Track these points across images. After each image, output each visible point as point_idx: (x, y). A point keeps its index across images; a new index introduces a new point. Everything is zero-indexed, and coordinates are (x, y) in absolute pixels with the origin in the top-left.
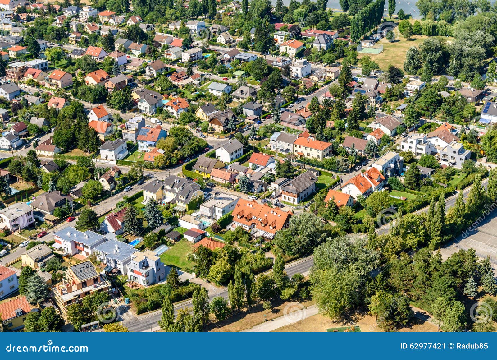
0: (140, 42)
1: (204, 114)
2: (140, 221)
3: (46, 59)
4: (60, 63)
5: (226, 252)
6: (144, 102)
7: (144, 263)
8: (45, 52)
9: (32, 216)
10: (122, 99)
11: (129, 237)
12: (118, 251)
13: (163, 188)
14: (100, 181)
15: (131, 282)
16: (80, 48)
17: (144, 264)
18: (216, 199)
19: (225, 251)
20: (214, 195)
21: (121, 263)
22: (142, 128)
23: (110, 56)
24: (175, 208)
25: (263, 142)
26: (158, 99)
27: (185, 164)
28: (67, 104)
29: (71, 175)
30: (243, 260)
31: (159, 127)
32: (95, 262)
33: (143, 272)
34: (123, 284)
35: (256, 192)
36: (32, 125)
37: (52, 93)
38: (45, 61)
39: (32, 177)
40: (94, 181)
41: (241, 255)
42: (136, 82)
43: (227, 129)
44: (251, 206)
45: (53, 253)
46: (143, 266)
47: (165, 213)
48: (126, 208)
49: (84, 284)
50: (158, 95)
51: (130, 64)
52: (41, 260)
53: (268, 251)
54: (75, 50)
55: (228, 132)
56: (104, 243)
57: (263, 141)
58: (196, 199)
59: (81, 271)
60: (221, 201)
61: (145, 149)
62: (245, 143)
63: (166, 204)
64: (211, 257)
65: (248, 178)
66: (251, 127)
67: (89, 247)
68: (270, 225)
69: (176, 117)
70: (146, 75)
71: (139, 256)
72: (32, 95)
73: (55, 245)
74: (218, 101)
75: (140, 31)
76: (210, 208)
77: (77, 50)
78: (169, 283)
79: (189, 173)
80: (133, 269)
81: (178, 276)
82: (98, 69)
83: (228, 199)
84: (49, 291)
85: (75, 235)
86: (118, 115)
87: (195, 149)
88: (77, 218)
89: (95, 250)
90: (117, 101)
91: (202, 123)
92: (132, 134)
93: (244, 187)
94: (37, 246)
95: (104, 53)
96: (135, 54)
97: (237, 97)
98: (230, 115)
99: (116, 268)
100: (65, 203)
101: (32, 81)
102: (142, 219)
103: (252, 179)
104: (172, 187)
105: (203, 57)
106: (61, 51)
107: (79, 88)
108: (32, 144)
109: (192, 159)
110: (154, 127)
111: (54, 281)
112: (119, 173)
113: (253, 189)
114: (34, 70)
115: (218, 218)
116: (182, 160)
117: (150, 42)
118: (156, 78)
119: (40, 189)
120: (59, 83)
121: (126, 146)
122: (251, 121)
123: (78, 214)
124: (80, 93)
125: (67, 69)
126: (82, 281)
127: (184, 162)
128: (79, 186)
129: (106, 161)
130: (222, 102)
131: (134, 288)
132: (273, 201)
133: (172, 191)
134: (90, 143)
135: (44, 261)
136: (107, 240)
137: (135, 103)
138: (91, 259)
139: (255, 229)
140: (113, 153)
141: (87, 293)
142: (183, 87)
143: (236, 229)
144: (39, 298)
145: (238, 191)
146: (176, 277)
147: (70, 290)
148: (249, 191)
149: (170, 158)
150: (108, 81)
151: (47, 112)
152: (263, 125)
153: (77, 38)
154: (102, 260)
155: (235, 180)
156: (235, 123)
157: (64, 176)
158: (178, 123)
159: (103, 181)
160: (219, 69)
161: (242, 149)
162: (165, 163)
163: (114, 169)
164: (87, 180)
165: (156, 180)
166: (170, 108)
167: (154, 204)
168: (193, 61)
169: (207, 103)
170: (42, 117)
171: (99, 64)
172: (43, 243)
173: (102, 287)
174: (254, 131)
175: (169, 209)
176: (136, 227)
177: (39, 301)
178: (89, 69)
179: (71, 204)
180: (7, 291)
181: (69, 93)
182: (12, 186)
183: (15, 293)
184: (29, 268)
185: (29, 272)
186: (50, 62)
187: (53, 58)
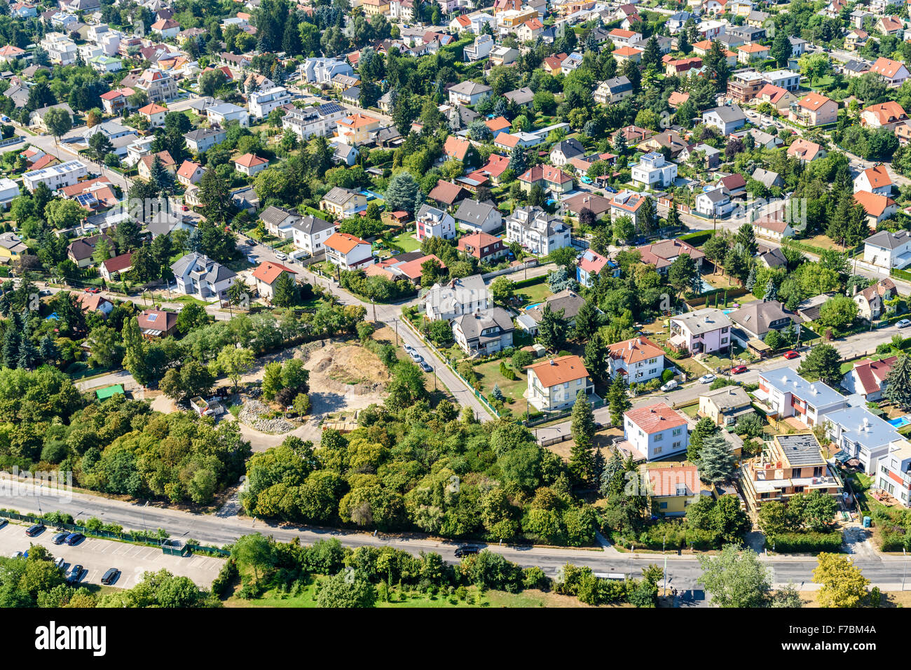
3: (798, 71)
8: (798, 60)
9: (728, 335)
11: (890, 410)
12: (867, 429)
14: (856, 299)
15: (880, 491)
16: (861, 59)
21: (869, 453)
28: (820, 155)
29: (806, 280)
32: (822, 440)
33: (907, 478)
34: (865, 489)
36: (755, 181)
37: (799, 132)
38: (796, 74)
39: (740, 270)
40: (845, 299)
45: (751, 405)
48: (894, 358)
49: (797, 473)
52: (730, 413)
54: (852, 61)
56: (844, 411)
59: (795, 449)
67: (816, 411)
71: (903, 450)
72: (764, 130)
73: (758, 394)
77: (855, 62)
80: (889, 468)
82: (888, 100)
84: (735, 468)
85: (795, 384)
88: (803, 356)
89: (826, 418)
94: (729, 388)
95: (904, 73)
99: (856, 458)
100: (787, 325)
101: (768, 106)
106: (827, 60)
107: (848, 129)
111: (745, 454)
112: (894, 292)
114: (774, 89)
119: (748, 292)
120: (813, 116)
123: (806, 349)
124: (846, 139)
125: (831, 94)
126: (796, 466)
128: (815, 301)
129: (871, 266)
131: (884, 503)
134: (850, 229)
135: (736, 415)
136: (849, 406)
138: (816, 432)
140: (887, 254)
141: (799, 489)
144: (717, 475)
147: (770, 476)
150: (903, 124)
151: (784, 164)
153: (860, 40)
154: (833, 439)
157: (793, 278)
159: (860, 300)
163: (885, 283)
164: (832, 294)
170: (774, 171)
171: (892, 90)
172: (739, 384)
173: (826, 485)
176: (907, 395)
177: (715, 480)
178: (871, 99)
179: (798, 330)
180: (668, 449)
181: (827, 136)
182: (704, 278)
183: (679, 456)
184: (709, 422)
185: (709, 429)
186: (804, 77)
187: (810, 72)
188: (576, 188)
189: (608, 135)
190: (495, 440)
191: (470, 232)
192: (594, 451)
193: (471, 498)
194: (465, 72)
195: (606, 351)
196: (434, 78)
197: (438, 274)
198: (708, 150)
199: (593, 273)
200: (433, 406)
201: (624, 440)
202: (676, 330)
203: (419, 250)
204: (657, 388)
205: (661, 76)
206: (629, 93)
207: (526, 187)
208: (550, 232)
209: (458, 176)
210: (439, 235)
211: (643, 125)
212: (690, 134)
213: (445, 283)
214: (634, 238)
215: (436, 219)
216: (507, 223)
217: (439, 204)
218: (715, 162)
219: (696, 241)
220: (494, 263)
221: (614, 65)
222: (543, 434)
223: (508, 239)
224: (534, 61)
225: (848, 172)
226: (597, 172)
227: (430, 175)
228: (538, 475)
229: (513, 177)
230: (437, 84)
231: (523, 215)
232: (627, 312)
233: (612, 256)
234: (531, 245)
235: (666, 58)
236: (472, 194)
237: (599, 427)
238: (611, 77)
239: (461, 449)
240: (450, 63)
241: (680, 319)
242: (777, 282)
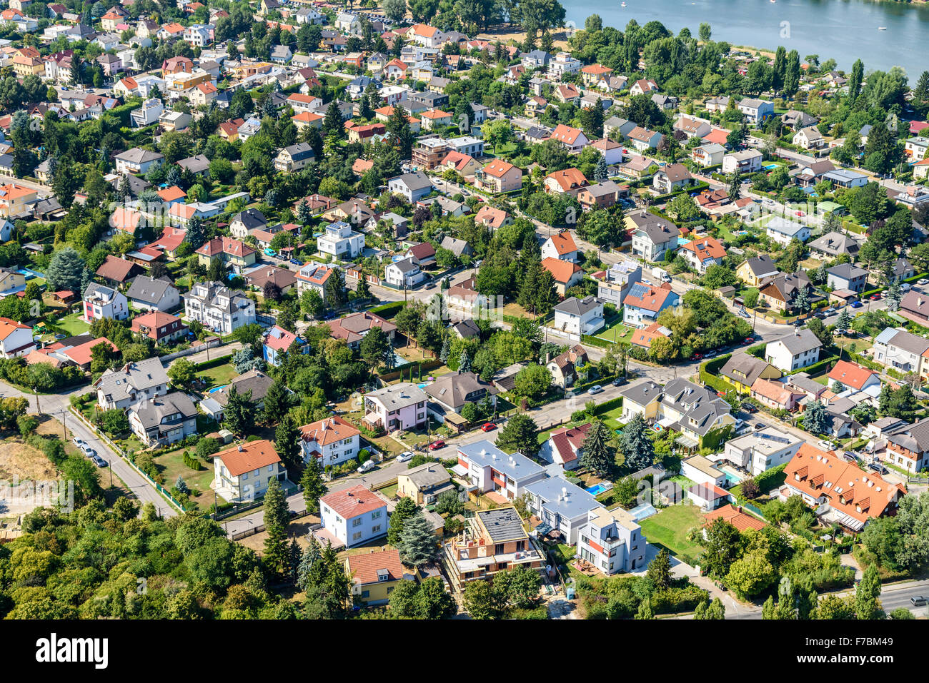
0: (650, 127)
1: (752, 274)
2: (612, 451)
3: (482, 138)
4: (505, 148)
5: (767, 540)
6: (644, 238)
7: (610, 530)
8: (481, 126)
9: (424, 410)
10: (605, 226)
11: (587, 478)
12: (566, 499)
13: (660, 399)
14: (549, 367)
15: (582, 561)
16: (542, 126)
17: (610, 534)
18: (757, 435)
19: (764, 538)
20: (753, 429)
21: (569, 523)
22: (636, 283)
23: (594, 146)
24: (678, 440)
25: (860, 344)
26: (669, 235)
27: (705, 361)
28: (507, 222)
29: (499, 350)
30: (797, 562)
31: (666, 286)
32: (523, 513)
33: (607, 547)
34: (567, 561)
35: (836, 434)
36: (444, 250)
37: (486, 200)
38: (480, 141)
39: (434, 341)
40: (539, 367)
41: (793, 551)
42: (633, 198)
43: (793, 309)
44: (824, 461)
45: (451, 482)
46: (609, 536)
47: (658, 445)
48: (589, 425)
49: (499, 549)
50: (672, 227)
51: (627, 165)
52: (430, 491)
53: (847, 553)
54: (533, 128)
55: (794, 315)
56: (543, 481)
57: (860, 340)
58: (718, 430)
59: (497, 524)
60: (767, 442)
61: (635, 321)
62: (826, 340)
63: (661, 429)
64: (737, 545)
65: (823, 407)
66: (840, 312)
67: (516, 483)
68: (857, 504)
69: (700, 272)
70: (652, 188)
71: (602, 517)
72: (450, 198)
73: (458, 469)
74: (781, 254)
75: (652, 108)
76: (745, 451)
77: (536, 129)
78: (652, 576)
79: (711, 379)
80: (589, 537)
81: (671, 566)
82: (569, 167)
83: (780, 440)
84: (438, 549)
85: (494, 457)
86: (595, 254)
87: (727, 335)
88: (501, 428)
89: (526, 490)
90: (596, 228)
91: (745, 289)
92: (616, 291)
93: (813, 421)
94: (427, 465)
95: (583, 140)
96: (638, 147)
97: (819, 251)
98: (802, 284)
99: (557, 529)
100: (483, 396)
101: (454, 173)
102: (616, 450)
103: (831, 409)
104: (679, 400)
105: (762, 170)
106: (509, 127)
107: (533, 195)
108: (439, 284)
109: (719, 353)
110: (657, 284)
111: (447, 533)
112: (585, 358)
113: (830, 430)
114: (459, 156)
115: (757, 473)
116: (700, 352)
117: (668, 130)
118: (671, 197)
119: (443, 364)
120: (499, 183)
121: (602, 311)
122: (841, 300)
123: (502, 421)
124: (532, 205)
125: (514, 161)
126: (499, 542)
127: (704, 358)
128: (511, 370)
129: (562, 333)
130: (790, 257)
131: (586, 573)
132: (868, 459)
133: (676, 407)
134: (539, 296)
135: (436, 493)
136: (548, 476)
137: (627, 236)
138: (516, 505)
139: (827, 507)
140: (577, 320)
141: (503, 566)
142: (719, 218)
143: (790, 499)
144: (419, 557)
145: (800, 428)
146: (666, 567)
147: (473, 554)
148: (823, 432)
149: (679, 346)
150: (585, 190)
151: (472, 231)
152: (863, 310)
153: (539, 107)
154: (534, 511)
155: (797, 406)
156: (809, 299)
157: (487, 348)
158: (702, 284)
159: (553, 368)
160: (790, 194)
161: (818, 350)
162: (670, 353)
163: (576, 349)
164: (526, 363)
165: (651, 383)
166: (689, 254)
167: (642, 424)
168: (743, 172)
169: (760, 254)
170: (463, 239)
171: (572, 157)
172: (437, 460)
173: (529, 559)
174: (846, 320)
175: (665, 439)
176: (603, 461)
177: (418, 562)
178: (554, 165)
179: (494, 400)
180: (367, 534)
181: (513, 203)
182: (397, 352)
183: (380, 540)
184: (409, 502)
185: (409, 509)
186: (488, 144)
187: (493, 138)
188: (259, 261)
189: (292, 205)
190: (180, 537)
191: (144, 312)
192: (290, 542)
193: (156, 603)
194: (133, 139)
195: (298, 433)
196: (98, 145)
197: (110, 358)
198: (396, 219)
199: (281, 352)
200: (109, 504)
201: (321, 527)
202: (369, 407)
203: (87, 333)
204: (353, 470)
205: (344, 143)
206: (311, 161)
207: (205, 261)
208: (232, 309)
209: (129, 251)
210: (110, 316)
211: (327, 194)
212: (376, 202)
213: (118, 368)
214: (322, 311)
215: (105, 298)
216: (186, 301)
217: (109, 282)
218: (403, 231)
219: (387, 314)
220: (172, 344)
221: (294, 130)
222: (233, 527)
223: (187, 318)
224: (208, 127)
225: (535, 239)
226: (280, 243)
227: (97, 250)
228: (229, 572)
229: (190, 250)
230: (102, 151)
231: (203, 291)
232: (318, 391)
233: (301, 332)
234: (213, 323)
235: (348, 124)
236: (146, 270)
237: (294, 515)
238: (292, 143)
239: (143, 551)
240: (115, 129)
241: (375, 396)
242: (471, 353)
